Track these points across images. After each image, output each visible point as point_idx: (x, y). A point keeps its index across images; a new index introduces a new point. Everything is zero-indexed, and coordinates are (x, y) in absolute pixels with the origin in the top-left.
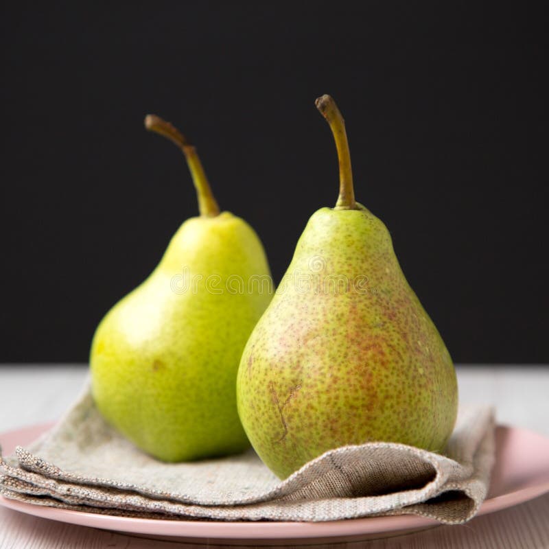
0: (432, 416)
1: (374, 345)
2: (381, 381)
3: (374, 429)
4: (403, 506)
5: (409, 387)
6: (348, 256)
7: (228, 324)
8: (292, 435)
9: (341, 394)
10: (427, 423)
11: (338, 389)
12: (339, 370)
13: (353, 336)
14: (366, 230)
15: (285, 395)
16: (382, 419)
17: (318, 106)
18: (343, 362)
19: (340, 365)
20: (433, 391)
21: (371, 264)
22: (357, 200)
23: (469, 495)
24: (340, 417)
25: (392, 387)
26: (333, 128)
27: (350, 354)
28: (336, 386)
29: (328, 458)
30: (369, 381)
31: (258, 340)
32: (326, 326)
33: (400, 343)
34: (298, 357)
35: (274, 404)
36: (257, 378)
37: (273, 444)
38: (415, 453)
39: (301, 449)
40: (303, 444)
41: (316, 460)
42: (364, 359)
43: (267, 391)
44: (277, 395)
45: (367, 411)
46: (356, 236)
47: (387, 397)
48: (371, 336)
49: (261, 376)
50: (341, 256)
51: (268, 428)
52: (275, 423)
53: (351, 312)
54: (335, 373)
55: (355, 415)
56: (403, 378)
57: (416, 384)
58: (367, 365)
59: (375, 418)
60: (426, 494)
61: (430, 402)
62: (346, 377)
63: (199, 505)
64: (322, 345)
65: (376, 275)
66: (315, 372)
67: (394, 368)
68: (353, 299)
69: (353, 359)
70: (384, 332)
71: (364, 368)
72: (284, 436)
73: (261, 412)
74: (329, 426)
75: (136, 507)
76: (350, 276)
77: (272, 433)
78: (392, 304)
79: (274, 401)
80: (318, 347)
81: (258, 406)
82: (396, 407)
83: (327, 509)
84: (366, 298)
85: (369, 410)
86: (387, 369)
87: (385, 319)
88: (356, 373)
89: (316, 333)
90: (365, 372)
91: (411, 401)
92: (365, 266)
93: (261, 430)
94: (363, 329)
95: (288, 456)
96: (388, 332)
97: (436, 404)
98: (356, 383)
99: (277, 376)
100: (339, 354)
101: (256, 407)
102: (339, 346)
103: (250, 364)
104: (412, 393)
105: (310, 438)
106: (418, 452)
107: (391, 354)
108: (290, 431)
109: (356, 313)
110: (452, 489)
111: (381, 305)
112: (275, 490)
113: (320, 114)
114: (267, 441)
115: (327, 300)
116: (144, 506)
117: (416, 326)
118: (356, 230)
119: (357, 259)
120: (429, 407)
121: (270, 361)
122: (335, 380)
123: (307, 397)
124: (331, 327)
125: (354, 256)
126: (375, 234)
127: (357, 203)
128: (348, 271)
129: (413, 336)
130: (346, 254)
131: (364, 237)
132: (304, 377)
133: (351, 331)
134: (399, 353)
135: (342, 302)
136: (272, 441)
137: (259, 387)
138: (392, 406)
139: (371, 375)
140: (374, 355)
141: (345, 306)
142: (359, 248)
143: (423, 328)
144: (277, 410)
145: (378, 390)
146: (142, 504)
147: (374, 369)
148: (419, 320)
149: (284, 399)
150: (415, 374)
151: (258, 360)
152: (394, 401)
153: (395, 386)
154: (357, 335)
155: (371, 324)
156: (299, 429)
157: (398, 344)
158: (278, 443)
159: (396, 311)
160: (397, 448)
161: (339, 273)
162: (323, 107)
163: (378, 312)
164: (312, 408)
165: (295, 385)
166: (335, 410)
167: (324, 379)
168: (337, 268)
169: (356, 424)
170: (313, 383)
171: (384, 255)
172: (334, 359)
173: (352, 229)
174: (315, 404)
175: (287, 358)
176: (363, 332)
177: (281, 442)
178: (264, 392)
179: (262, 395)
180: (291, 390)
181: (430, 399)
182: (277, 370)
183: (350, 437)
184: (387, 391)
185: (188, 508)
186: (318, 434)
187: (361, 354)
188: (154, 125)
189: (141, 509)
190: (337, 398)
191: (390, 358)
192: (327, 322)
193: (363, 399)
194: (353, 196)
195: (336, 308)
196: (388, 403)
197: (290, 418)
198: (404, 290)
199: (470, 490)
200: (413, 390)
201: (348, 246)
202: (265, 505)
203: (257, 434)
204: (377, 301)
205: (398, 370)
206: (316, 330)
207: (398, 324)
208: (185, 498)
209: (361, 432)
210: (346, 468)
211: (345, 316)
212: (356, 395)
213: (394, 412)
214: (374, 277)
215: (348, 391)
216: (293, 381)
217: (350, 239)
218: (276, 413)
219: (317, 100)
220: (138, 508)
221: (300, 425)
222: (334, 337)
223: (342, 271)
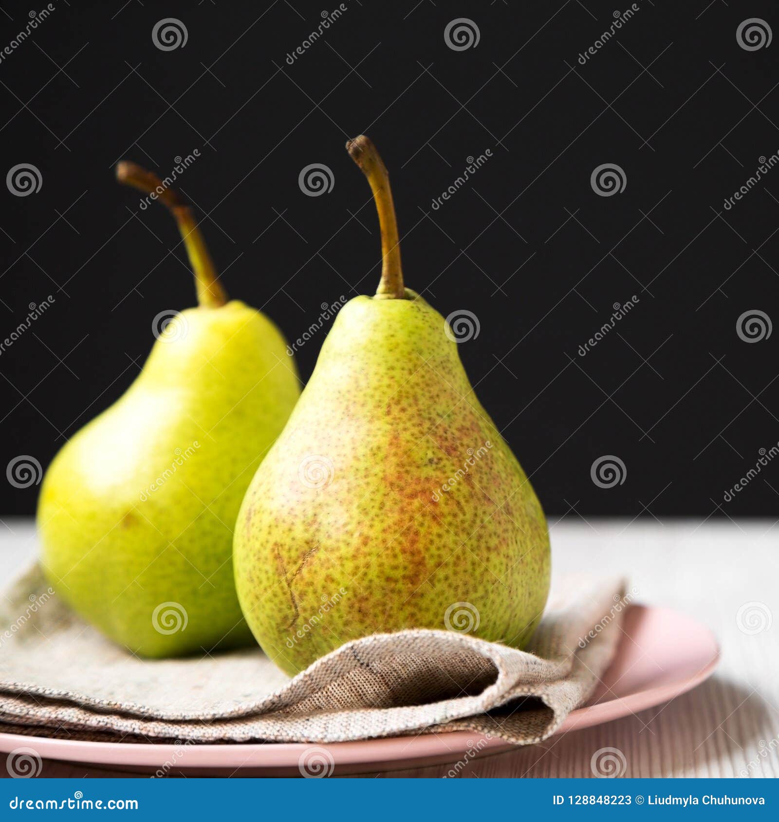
0: (506, 592)
1: (423, 492)
2: (432, 542)
3: (420, 610)
4: (450, 719)
5: (472, 550)
6: (389, 364)
7: (234, 461)
8: (306, 620)
9: (373, 560)
10: (498, 601)
11: (370, 554)
12: (371, 526)
13: (393, 479)
14: (417, 327)
15: (295, 563)
16: (432, 596)
17: (350, 152)
18: (377, 516)
19: (373, 520)
20: (508, 556)
21: (423, 377)
22: (406, 285)
23: (546, 703)
24: (371, 593)
25: (447, 549)
26: (372, 183)
27: (388, 504)
28: (365, 550)
29: (347, 651)
30: (413, 542)
31: (260, 485)
32: (356, 464)
33: (461, 488)
34: (314, 508)
35: (280, 575)
36: (257, 539)
37: (280, 632)
38: (469, 644)
39: (318, 639)
40: (321, 631)
41: (331, 655)
42: (407, 511)
43: (271, 557)
44: (285, 563)
45: (410, 585)
46: (401, 336)
47: (439, 565)
48: (418, 479)
49: (263, 536)
50: (379, 365)
51: (272, 610)
52: (281, 603)
53: (391, 444)
54: (366, 531)
55: (393, 591)
56: (463, 537)
57: (483, 545)
58: (411, 519)
59: (422, 595)
60: (483, 702)
61: (503, 571)
62: (381, 536)
63: (162, 720)
64: (349, 491)
65: (430, 392)
66: (338, 529)
67: (450, 524)
68: (395, 426)
69: (391, 511)
70: (439, 473)
71: (407, 524)
72: (294, 621)
73: (262, 586)
74: (357, 605)
75: (72, 724)
76: (393, 393)
77: (278, 616)
78: (453, 434)
79: (281, 571)
80: (343, 495)
81: (258, 578)
82: (452, 579)
83: (344, 724)
84: (414, 425)
85: (413, 583)
86: (439, 524)
87: (441, 454)
88: (395, 532)
89: (341, 474)
90: (408, 529)
91: (474, 570)
92: (413, 379)
93: (263, 612)
94: (408, 468)
95: (301, 650)
96: (444, 472)
97: (512, 574)
98: (395, 544)
99: (285, 535)
100: (372, 504)
101: (256, 580)
102: (373, 492)
103: (249, 519)
104: (477, 558)
105: (331, 623)
106: (473, 642)
107: (446, 504)
108: (302, 614)
109: (398, 447)
110: (523, 694)
111: (435, 434)
112: (271, 698)
113: (353, 162)
114: (272, 628)
115: (358, 427)
116: (82, 722)
117: (487, 464)
118: (402, 328)
119: (403, 369)
120: (502, 578)
121: (275, 514)
122: (366, 541)
123: (326, 565)
124: (362, 465)
125: (398, 365)
126: (430, 334)
127: (407, 290)
128: (389, 386)
129: (481, 478)
130: (386, 362)
131: (414, 338)
132: (321, 537)
133: (391, 470)
134: (458, 503)
135: (379, 429)
136: (278, 627)
137: (259, 552)
138: (447, 578)
139: (417, 533)
140: (422, 506)
141: (383, 436)
142: (405, 354)
143: (498, 467)
144: (285, 584)
145: (427, 556)
146: (79, 720)
147: (422, 525)
148: (492, 456)
149: (293, 569)
150: (482, 532)
151: (259, 512)
152: (449, 571)
153: (452, 550)
154: (399, 478)
155: (420, 462)
156: (314, 611)
157: (458, 490)
158: (286, 630)
159: (458, 443)
160: (444, 637)
161: (376, 389)
162: (357, 152)
163: (431, 445)
164: (333, 580)
165: (310, 548)
166: (365, 583)
167: (350, 540)
168: (374, 382)
169: (394, 603)
170: (335, 545)
171: (444, 364)
172: (365, 511)
173: (397, 326)
174: (337, 575)
175: (298, 510)
176: (407, 472)
177: (291, 629)
178: (266, 559)
179: (264, 563)
180: (304, 555)
181: (503, 568)
182: (284, 527)
183: (386, 622)
184: (440, 556)
185: (145, 725)
186: (341, 617)
187: (405, 504)
188: (129, 176)
189: (80, 727)
190: (368, 566)
191: (445, 509)
192: (357, 458)
193: (405, 568)
194: (401, 280)
195: (369, 439)
196: (441, 573)
197: (302, 595)
198: (471, 413)
199: (548, 695)
200: (478, 555)
201: (391, 350)
202: (257, 720)
203: (258, 618)
204: (429, 429)
205: (457, 527)
206: (341, 470)
207: (460, 461)
208: (142, 710)
209: (402, 615)
210: (376, 666)
211: (383, 450)
212: (395, 562)
213: (450, 586)
214: (427, 394)
215: (384, 557)
216: (307, 543)
217: (393, 340)
218: (282, 588)
219: (348, 143)
220: (76, 725)
221: (316, 605)
222: (366, 480)
223: (380, 386)
